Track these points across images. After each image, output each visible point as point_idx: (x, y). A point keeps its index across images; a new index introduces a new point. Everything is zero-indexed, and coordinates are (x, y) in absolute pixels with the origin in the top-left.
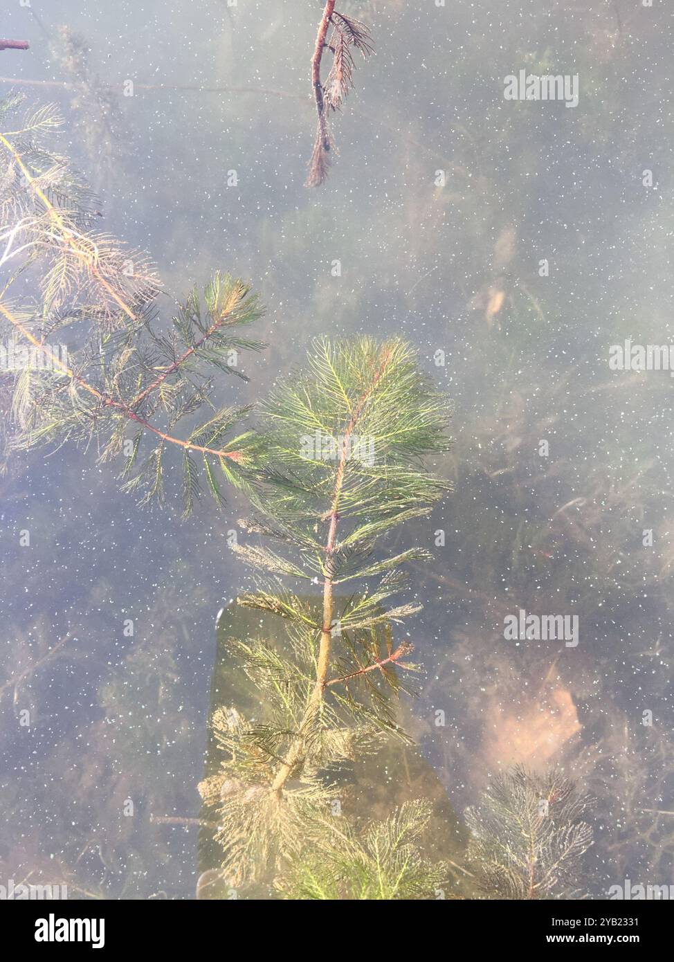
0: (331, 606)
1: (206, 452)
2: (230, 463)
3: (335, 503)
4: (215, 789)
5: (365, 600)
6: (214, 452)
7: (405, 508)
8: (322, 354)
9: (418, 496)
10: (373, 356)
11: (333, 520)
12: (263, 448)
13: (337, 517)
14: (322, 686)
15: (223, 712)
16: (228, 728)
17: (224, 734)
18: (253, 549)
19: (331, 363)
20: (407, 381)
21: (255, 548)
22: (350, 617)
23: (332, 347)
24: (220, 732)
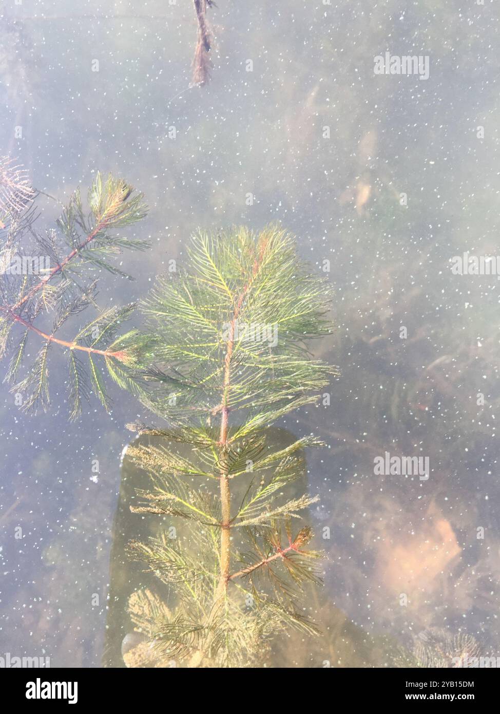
0: (229, 501)
1: (91, 352)
2: (117, 364)
3: (224, 397)
4: (140, 659)
5: (262, 491)
6: (101, 352)
7: (293, 398)
8: (201, 249)
9: (304, 385)
10: (251, 247)
11: (223, 413)
12: (147, 347)
13: (228, 411)
14: (226, 582)
15: (138, 595)
16: (143, 610)
17: (140, 617)
18: (147, 449)
19: (211, 257)
20: (286, 268)
21: (149, 448)
22: (248, 509)
23: (210, 241)
24: (137, 615)
